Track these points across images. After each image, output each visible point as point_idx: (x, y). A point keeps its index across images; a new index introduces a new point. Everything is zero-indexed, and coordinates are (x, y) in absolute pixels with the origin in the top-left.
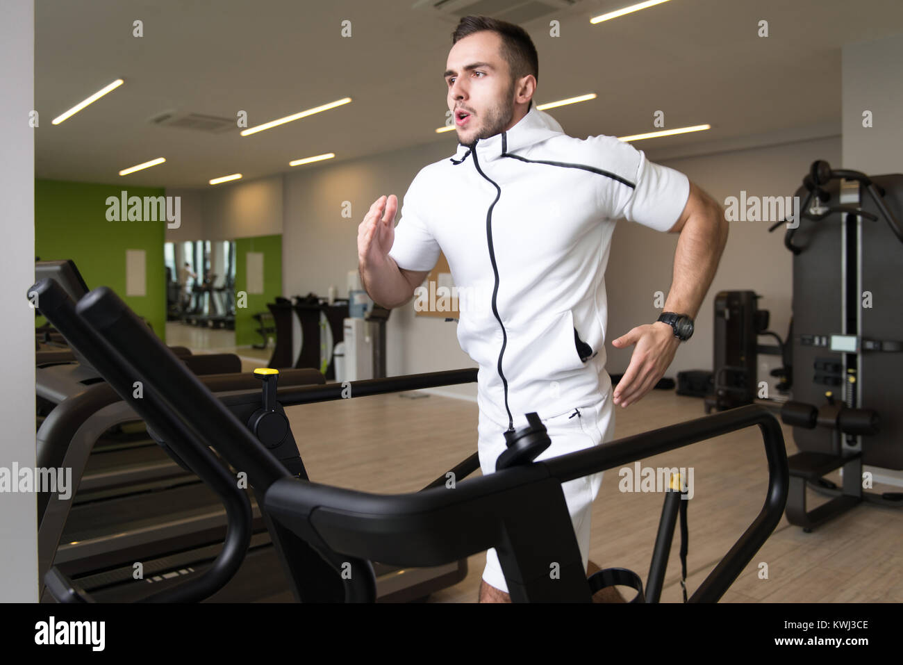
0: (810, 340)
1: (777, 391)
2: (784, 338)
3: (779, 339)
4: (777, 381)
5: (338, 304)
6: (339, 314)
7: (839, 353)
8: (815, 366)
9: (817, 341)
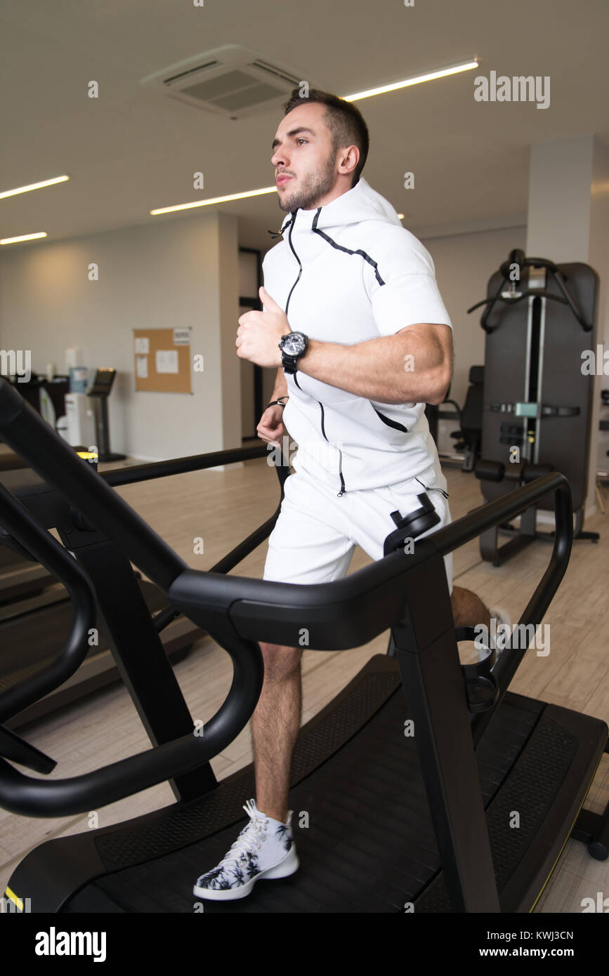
0: (497, 407)
1: (454, 450)
2: (461, 406)
3: (457, 406)
4: (455, 441)
5: (58, 380)
6: (59, 389)
7: (521, 418)
8: (502, 429)
9: (503, 408)
